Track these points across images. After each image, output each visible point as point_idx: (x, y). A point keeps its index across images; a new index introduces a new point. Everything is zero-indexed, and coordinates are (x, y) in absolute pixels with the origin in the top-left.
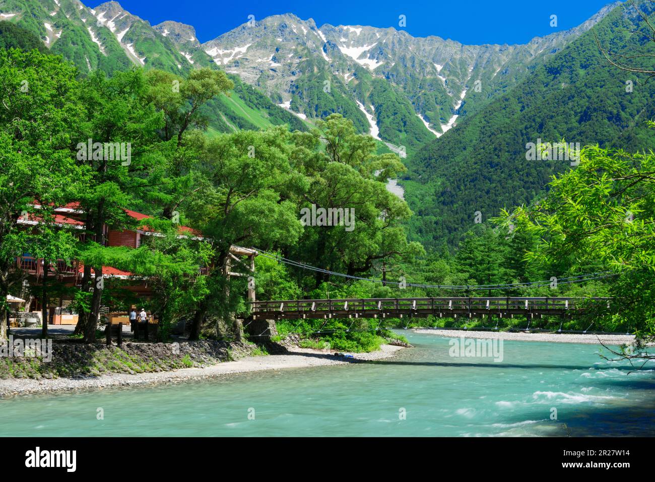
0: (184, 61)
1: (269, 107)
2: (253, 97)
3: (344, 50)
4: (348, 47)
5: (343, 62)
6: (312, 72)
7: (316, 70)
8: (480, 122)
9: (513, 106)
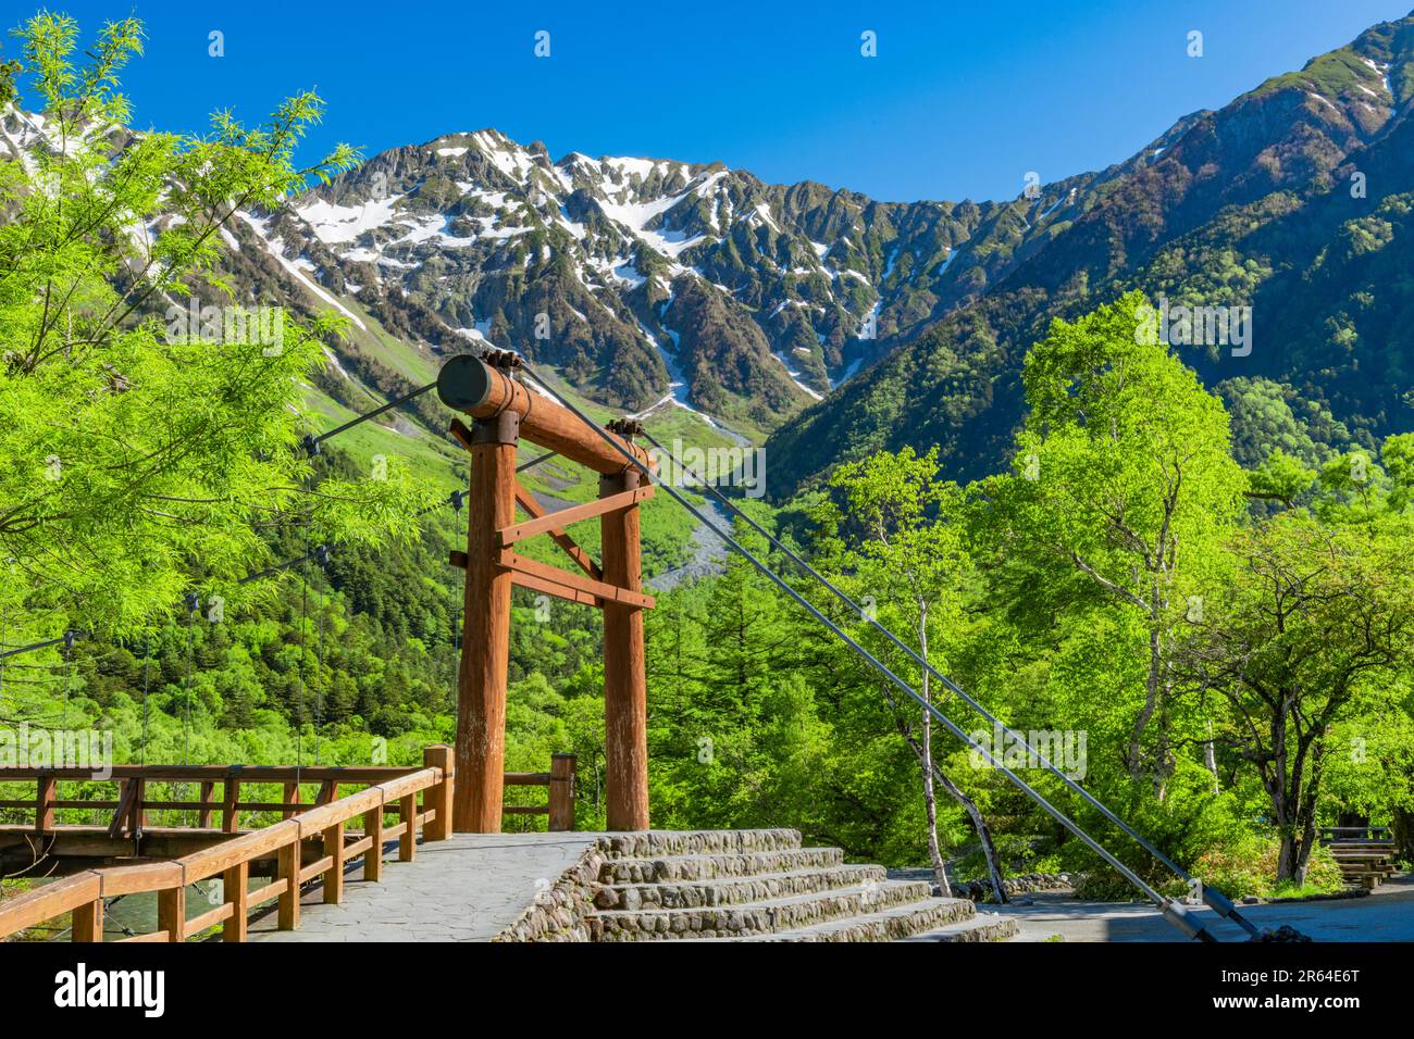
0: (243, 232)
1: (435, 336)
2: (403, 314)
3: (612, 211)
4: (621, 202)
5: (608, 238)
6: (537, 257)
7: (546, 252)
8: (907, 369)
9: (980, 334)
